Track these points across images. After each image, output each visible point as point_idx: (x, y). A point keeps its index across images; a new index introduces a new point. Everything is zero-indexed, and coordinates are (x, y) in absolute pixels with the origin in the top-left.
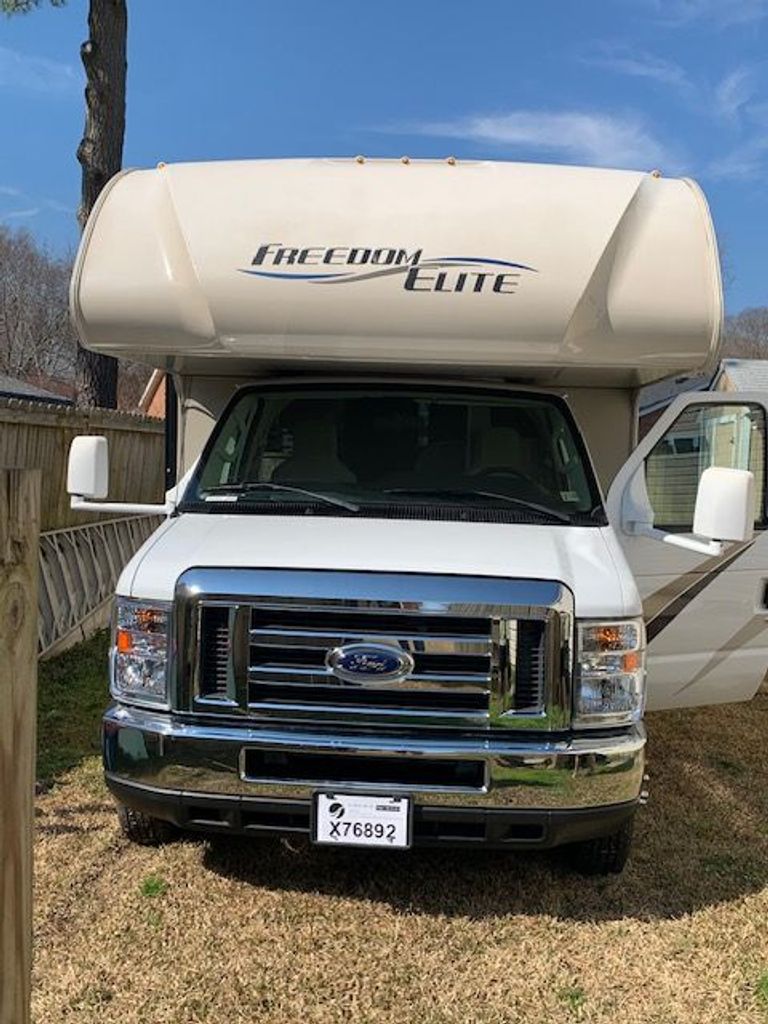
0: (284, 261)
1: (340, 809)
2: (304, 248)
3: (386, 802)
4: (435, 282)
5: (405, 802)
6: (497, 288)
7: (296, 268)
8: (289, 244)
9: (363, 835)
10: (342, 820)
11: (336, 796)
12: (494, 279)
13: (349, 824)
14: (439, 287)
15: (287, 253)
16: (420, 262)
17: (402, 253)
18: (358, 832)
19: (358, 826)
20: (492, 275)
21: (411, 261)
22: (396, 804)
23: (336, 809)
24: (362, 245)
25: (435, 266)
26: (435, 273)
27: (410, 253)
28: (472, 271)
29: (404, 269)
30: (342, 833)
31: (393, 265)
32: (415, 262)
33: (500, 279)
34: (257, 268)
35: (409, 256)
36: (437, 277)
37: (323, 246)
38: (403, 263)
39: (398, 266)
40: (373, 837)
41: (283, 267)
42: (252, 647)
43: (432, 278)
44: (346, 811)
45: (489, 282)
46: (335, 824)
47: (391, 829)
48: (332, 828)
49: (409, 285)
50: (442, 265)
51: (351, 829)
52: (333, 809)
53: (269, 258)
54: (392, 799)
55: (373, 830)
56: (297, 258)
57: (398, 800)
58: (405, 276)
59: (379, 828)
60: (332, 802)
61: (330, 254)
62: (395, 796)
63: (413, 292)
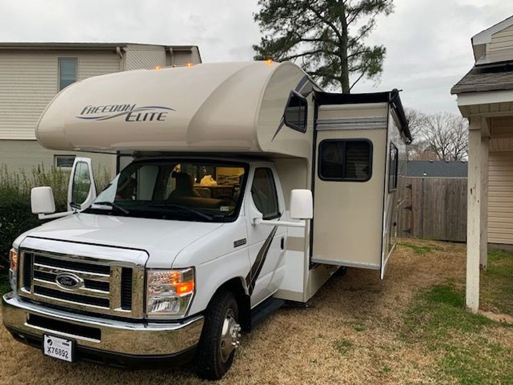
0: (90, 112)
1: (51, 342)
2: (97, 107)
3: (65, 341)
4: (136, 117)
5: (71, 342)
6: (158, 119)
8: (93, 105)
9: (58, 354)
10: (52, 346)
11: (49, 336)
12: (158, 114)
13: (54, 348)
14: (138, 120)
15: (92, 109)
16: (133, 109)
17: (128, 106)
18: (56, 352)
19: (57, 350)
21: (130, 109)
22: (68, 343)
24: (115, 104)
25: (137, 111)
26: (137, 113)
27: (131, 106)
28: (150, 112)
29: (127, 113)
30: (52, 351)
31: (124, 111)
33: (160, 114)
34: (81, 116)
36: (137, 115)
37: (103, 105)
38: (127, 110)
40: (62, 355)
41: (90, 115)
42: (35, 271)
43: (135, 116)
44: (53, 343)
45: (156, 116)
46: (49, 348)
47: (67, 353)
49: (127, 119)
50: (140, 110)
51: (55, 350)
52: (49, 341)
53: (86, 111)
55: (62, 352)
56: (95, 110)
57: (68, 341)
58: (126, 115)
60: (48, 338)
61: (105, 108)
62: (68, 339)
63: (128, 122)
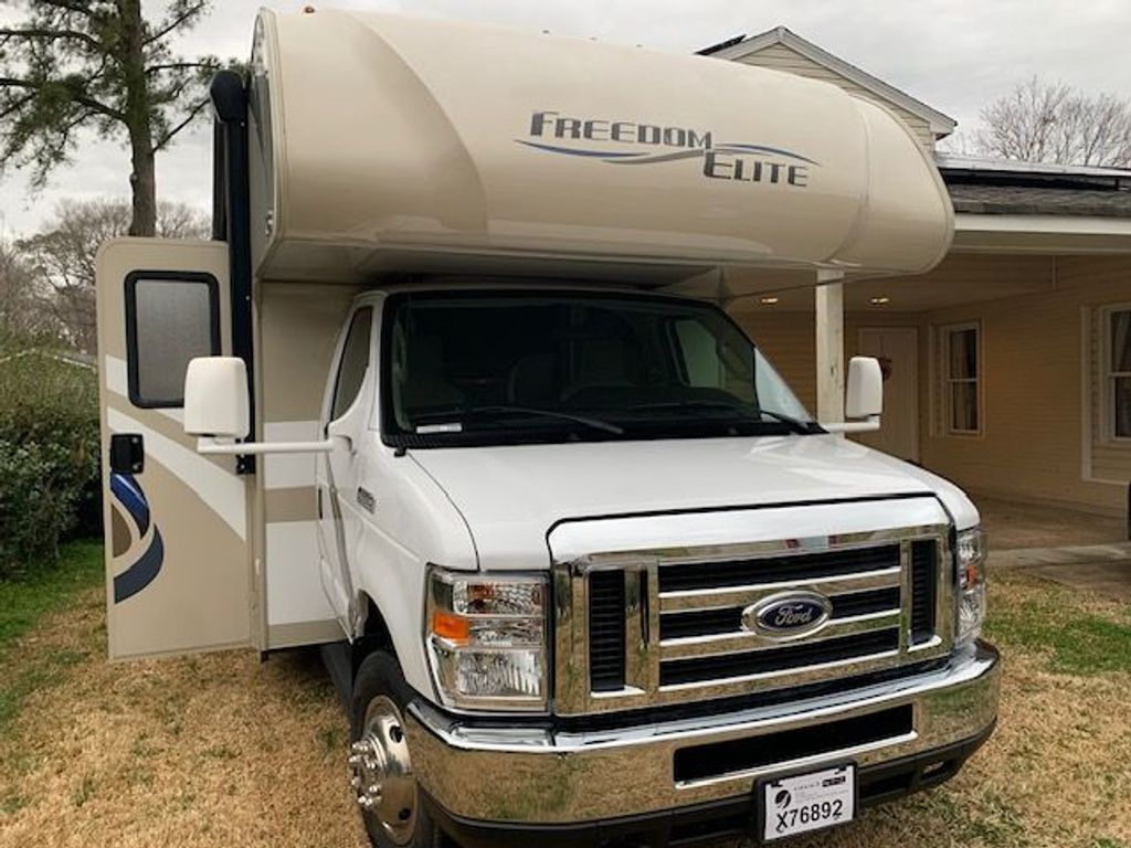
0: (568, 133)
1: (787, 796)
2: (586, 120)
3: (831, 774)
4: (734, 169)
5: (850, 769)
6: (791, 181)
7: (582, 144)
8: (569, 114)
9: (810, 820)
10: (789, 809)
11: (781, 783)
12: (787, 170)
13: (796, 811)
14: (738, 176)
15: (569, 124)
16: (713, 146)
17: (692, 134)
18: (805, 817)
19: (805, 811)
20: (784, 166)
21: (704, 145)
22: (841, 775)
23: (783, 797)
24: (649, 121)
25: (728, 152)
26: (732, 159)
27: (700, 135)
28: (765, 161)
29: (699, 153)
30: (789, 823)
31: (686, 148)
32: (708, 147)
33: (792, 170)
34: (536, 139)
35: (700, 139)
36: (734, 164)
37: (607, 119)
38: (696, 146)
39: (690, 149)
40: (821, 818)
41: (567, 141)
42: (661, 616)
44: (793, 796)
45: (783, 174)
46: (782, 815)
47: (838, 804)
48: (778, 821)
49: (709, 171)
50: (737, 152)
51: (798, 815)
52: (779, 798)
53: (549, 129)
54: (837, 770)
55: (820, 811)
56: (581, 130)
57: (843, 769)
58: (701, 161)
59: (826, 807)
60: (778, 790)
61: (616, 128)
62: (841, 765)
63: (713, 180)
